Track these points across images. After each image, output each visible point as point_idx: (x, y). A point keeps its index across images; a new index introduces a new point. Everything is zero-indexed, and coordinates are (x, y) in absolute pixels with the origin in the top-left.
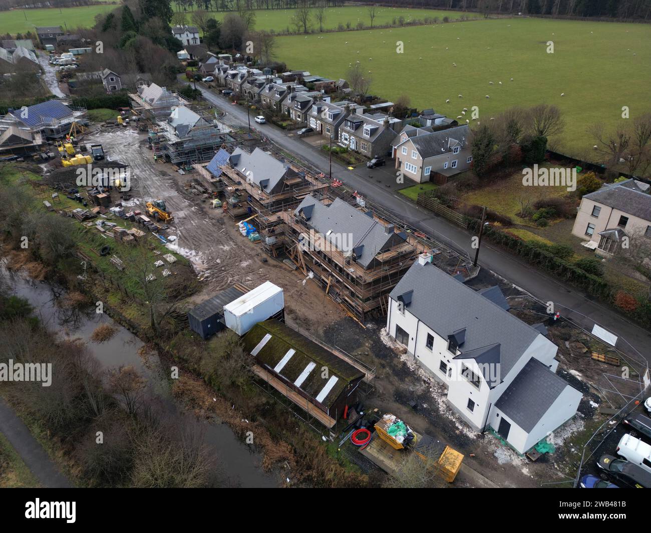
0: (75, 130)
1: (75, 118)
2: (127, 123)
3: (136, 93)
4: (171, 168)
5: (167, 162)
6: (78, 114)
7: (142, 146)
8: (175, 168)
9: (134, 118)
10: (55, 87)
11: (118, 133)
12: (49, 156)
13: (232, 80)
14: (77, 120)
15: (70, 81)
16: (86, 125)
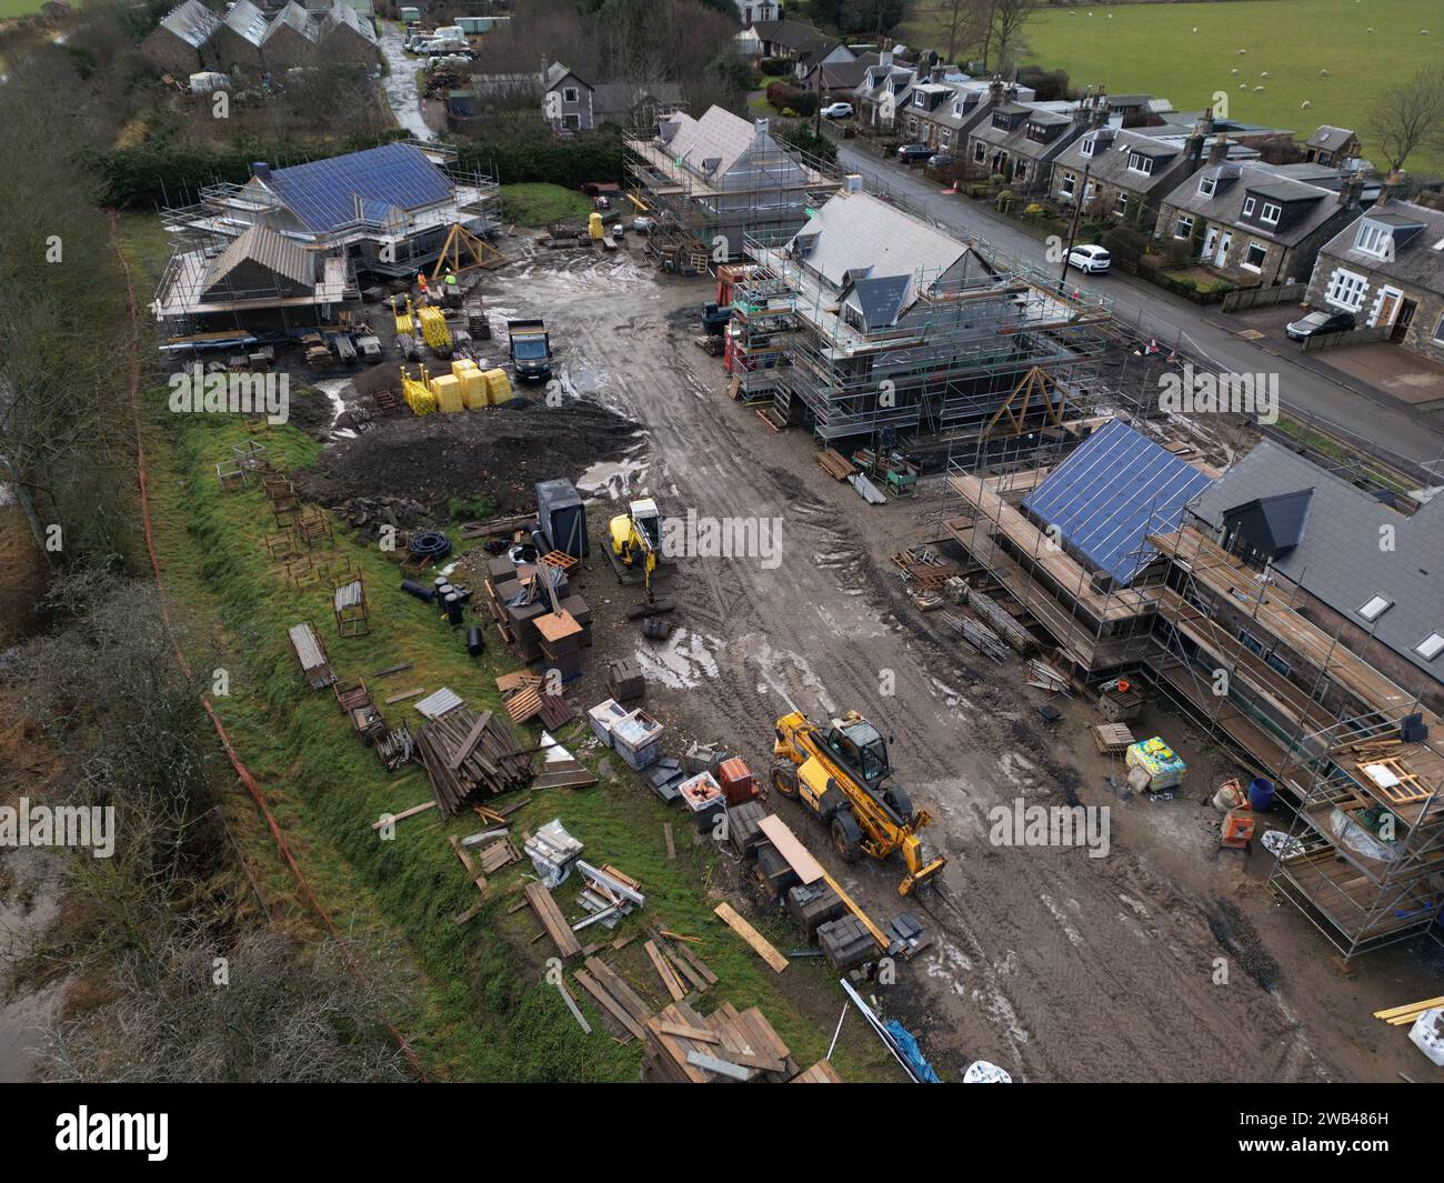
0: (456, 254)
1: (461, 208)
2: (617, 238)
3: (650, 138)
4: (818, 461)
5: (791, 426)
6: (470, 195)
7: (680, 335)
8: (834, 461)
9: (641, 221)
10: (411, 111)
11: (591, 274)
12: (361, 351)
13: (926, 114)
14: (466, 218)
15: (454, 94)
16: (491, 237)
